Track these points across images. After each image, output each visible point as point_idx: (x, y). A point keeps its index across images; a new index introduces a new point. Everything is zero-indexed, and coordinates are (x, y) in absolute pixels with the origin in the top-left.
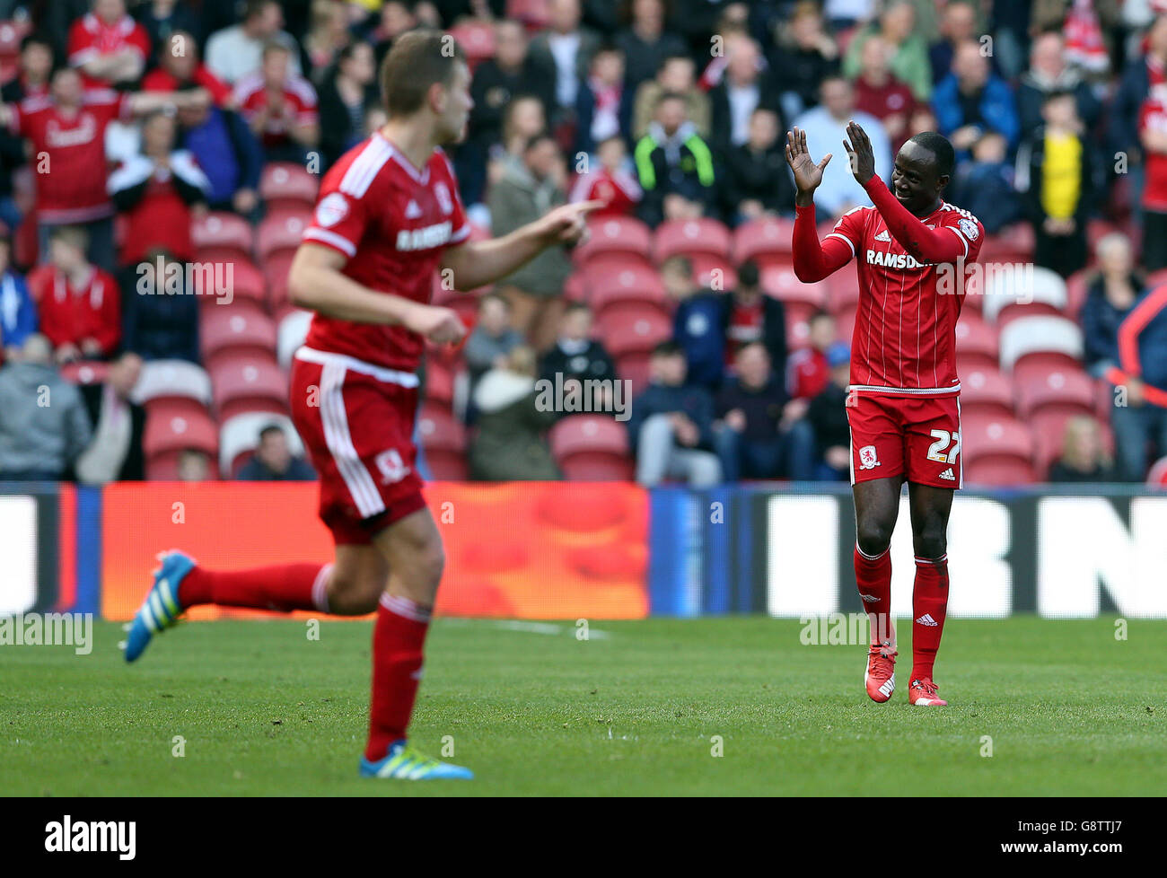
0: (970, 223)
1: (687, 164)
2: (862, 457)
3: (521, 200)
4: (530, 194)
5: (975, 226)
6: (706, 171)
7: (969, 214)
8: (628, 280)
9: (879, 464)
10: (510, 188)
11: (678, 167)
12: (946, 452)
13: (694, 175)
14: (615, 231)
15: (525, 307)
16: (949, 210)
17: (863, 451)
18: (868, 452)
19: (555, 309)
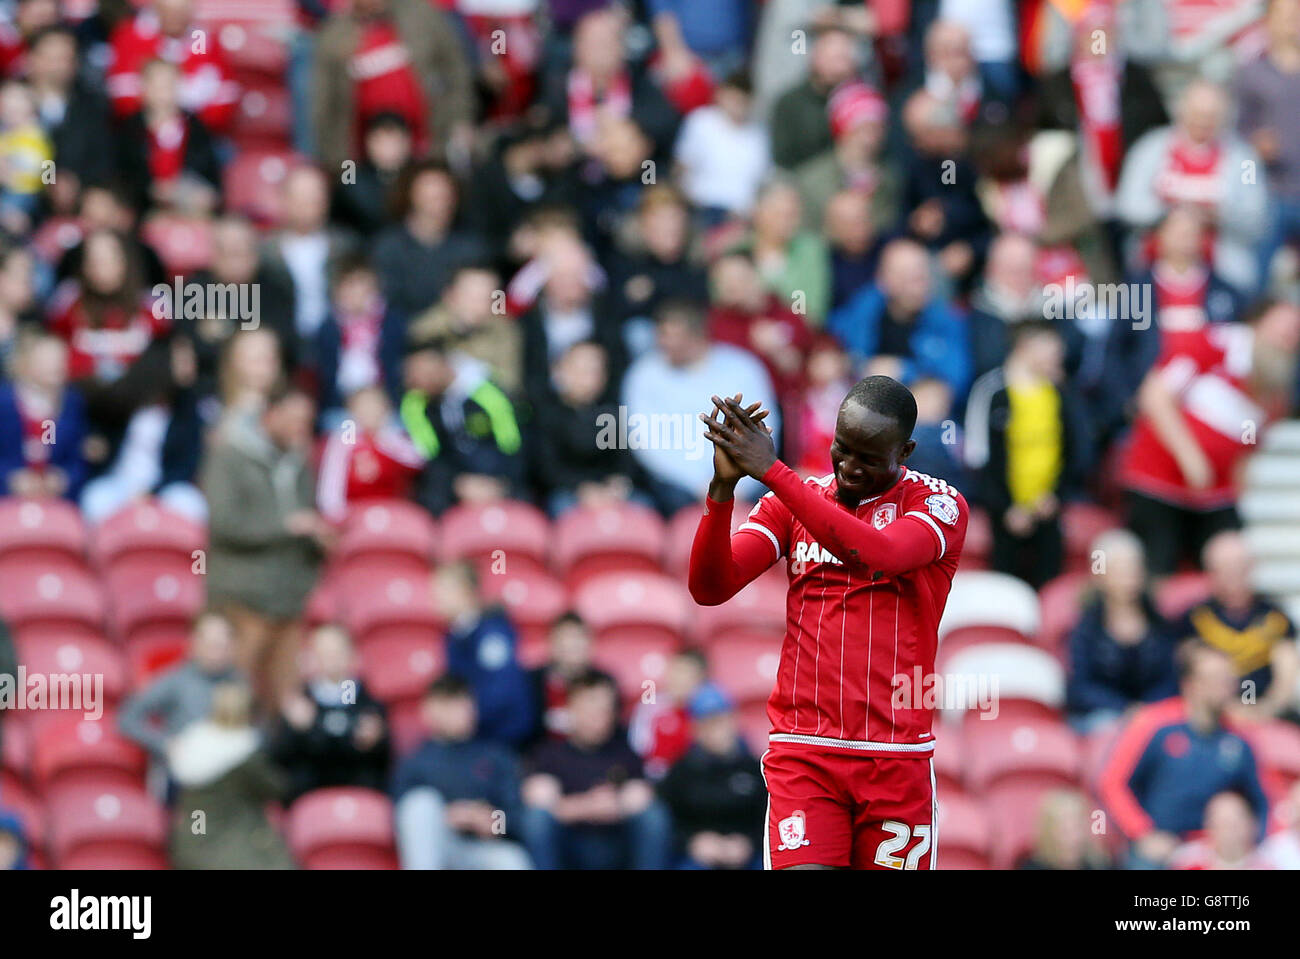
0: (945, 499)
1: (477, 425)
2: (782, 832)
3: (254, 476)
4: (266, 469)
5: (954, 502)
6: (507, 432)
7: (943, 483)
8: (399, 593)
9: (806, 843)
10: (240, 461)
11: (463, 429)
12: (903, 854)
13: (490, 439)
14: (382, 521)
15: (254, 632)
16: (915, 480)
17: (784, 825)
18: (791, 826)
19: (293, 636)
